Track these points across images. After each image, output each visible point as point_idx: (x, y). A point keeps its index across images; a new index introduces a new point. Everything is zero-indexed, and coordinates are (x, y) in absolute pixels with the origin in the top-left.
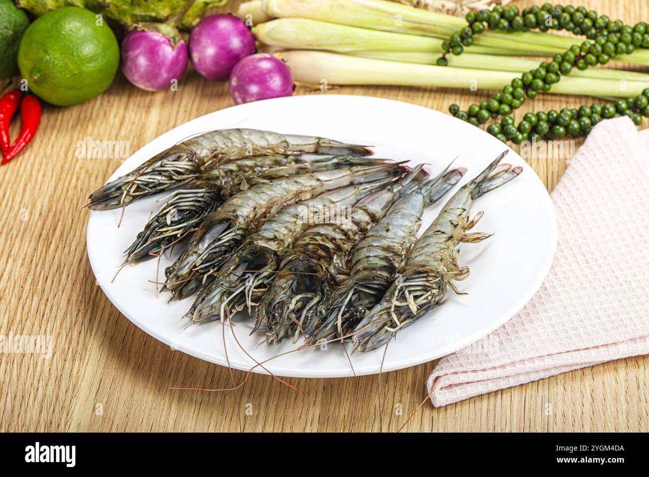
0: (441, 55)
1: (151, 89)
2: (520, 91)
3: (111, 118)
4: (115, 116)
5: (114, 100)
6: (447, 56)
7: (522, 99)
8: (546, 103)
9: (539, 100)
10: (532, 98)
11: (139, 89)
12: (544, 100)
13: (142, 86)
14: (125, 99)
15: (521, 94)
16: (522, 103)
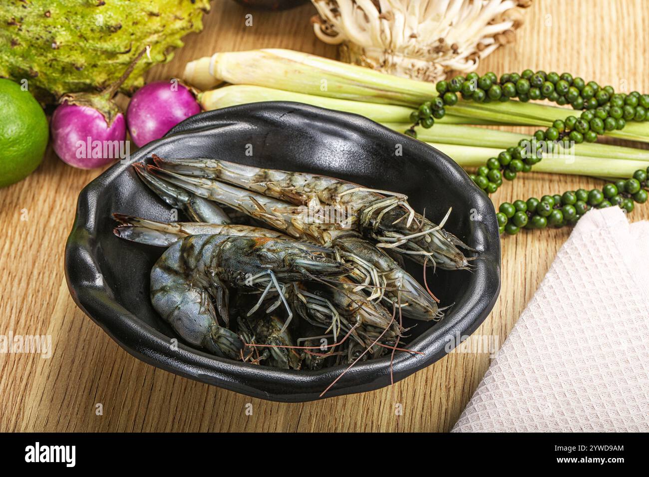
0: (408, 127)
1: (85, 168)
2: (497, 173)
3: (40, 202)
4: (45, 201)
5: (44, 180)
6: (416, 128)
7: (499, 182)
8: (526, 182)
9: (519, 178)
10: (510, 179)
11: (72, 167)
12: (524, 178)
13: (75, 166)
14: (56, 179)
15: (497, 177)
16: (499, 185)
